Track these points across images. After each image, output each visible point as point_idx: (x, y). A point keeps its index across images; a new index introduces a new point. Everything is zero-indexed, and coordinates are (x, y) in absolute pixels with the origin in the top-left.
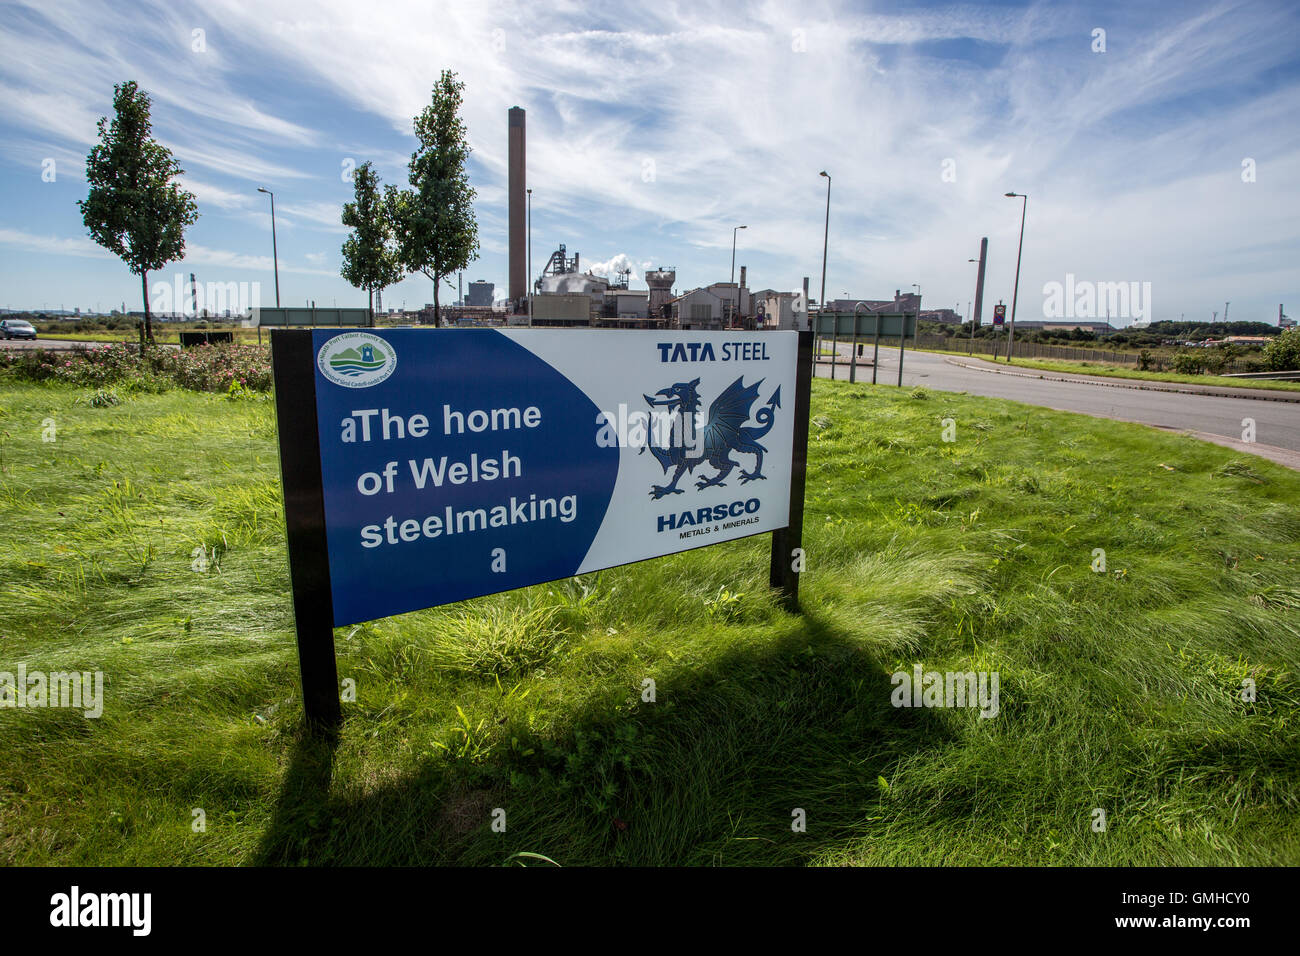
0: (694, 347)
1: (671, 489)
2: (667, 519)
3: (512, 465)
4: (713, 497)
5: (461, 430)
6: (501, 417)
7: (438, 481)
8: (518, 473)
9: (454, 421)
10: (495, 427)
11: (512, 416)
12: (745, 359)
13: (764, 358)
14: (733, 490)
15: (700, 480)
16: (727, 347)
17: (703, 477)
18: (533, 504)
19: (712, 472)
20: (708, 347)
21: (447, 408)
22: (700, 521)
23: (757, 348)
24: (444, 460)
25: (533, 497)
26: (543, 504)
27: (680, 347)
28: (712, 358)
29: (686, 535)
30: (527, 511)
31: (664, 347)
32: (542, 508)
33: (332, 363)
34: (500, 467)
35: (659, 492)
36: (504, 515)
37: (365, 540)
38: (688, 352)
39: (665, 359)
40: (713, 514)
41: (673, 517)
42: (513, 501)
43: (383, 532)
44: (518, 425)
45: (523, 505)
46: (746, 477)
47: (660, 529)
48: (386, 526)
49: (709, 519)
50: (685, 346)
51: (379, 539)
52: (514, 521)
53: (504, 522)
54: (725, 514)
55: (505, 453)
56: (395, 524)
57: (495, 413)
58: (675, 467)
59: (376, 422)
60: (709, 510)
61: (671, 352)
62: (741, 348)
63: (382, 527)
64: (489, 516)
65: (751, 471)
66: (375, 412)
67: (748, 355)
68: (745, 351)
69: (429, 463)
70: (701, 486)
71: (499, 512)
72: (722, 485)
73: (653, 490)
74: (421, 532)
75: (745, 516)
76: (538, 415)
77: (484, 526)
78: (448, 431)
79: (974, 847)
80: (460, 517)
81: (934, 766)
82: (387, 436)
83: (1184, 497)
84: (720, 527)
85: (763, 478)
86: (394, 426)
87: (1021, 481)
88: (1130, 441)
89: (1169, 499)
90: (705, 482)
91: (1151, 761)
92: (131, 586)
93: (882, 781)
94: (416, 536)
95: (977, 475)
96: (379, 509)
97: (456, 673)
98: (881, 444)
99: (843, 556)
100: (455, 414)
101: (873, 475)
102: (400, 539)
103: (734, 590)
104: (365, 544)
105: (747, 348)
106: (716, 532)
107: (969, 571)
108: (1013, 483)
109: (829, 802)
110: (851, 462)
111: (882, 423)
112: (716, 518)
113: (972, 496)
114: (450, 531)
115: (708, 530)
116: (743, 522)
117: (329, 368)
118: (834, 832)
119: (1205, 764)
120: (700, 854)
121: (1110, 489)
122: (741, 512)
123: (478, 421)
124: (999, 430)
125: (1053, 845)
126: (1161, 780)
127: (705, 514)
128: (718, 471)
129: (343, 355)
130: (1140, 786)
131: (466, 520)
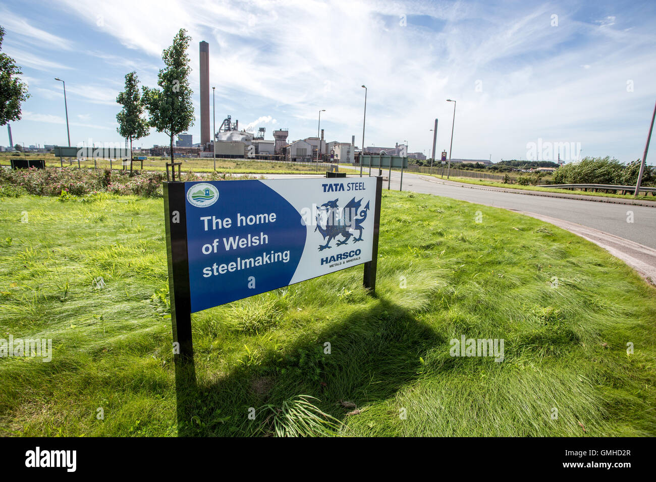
0: (336, 185)
1: (327, 246)
2: (325, 259)
3: (264, 239)
4: (343, 249)
5: (244, 224)
6: (260, 218)
7: (235, 247)
8: (267, 242)
9: (242, 220)
10: (258, 223)
11: (265, 217)
12: (356, 190)
13: (363, 189)
14: (351, 246)
15: (338, 242)
16: (349, 185)
17: (339, 241)
18: (272, 255)
19: (342, 239)
20: (342, 185)
21: (239, 215)
22: (337, 260)
23: (361, 185)
24: (237, 237)
25: (272, 252)
26: (276, 255)
27: (331, 185)
28: (343, 190)
29: (332, 266)
30: (270, 258)
31: (325, 186)
32: (276, 257)
33: (193, 197)
34: (259, 240)
35: (322, 248)
36: (261, 261)
37: (204, 274)
38: (334, 187)
39: (325, 191)
40: (343, 257)
41: (327, 258)
42: (265, 254)
43: (212, 270)
44: (267, 221)
45: (268, 256)
46: (356, 240)
47: (322, 264)
48: (213, 267)
49: (341, 259)
50: (333, 185)
51: (210, 273)
52: (265, 263)
53: (261, 264)
54: (347, 256)
55: (262, 234)
56: (217, 267)
57: (258, 217)
58: (328, 237)
59: (210, 222)
60: (341, 255)
61: (327, 188)
62: (354, 185)
63: (212, 268)
64: (255, 261)
65: (357, 238)
66: (210, 218)
67: (357, 188)
68: (356, 186)
69: (231, 239)
70: (338, 245)
71: (259, 259)
72: (346, 244)
73: (319, 247)
74: (227, 269)
75: (355, 257)
76: (275, 217)
77: (253, 266)
78: (239, 225)
79: (456, 379)
80: (243, 262)
81: (440, 352)
82: (214, 228)
83: (523, 242)
84: (345, 262)
85: (362, 240)
86: (217, 223)
87: (460, 236)
88: (501, 217)
89: (517, 243)
90: (339, 243)
91: (514, 345)
92: (62, 301)
93: (421, 359)
94: (225, 271)
95: (441, 234)
96: (211, 260)
97: (238, 331)
98: (398, 221)
99: (391, 272)
100: (242, 217)
101: (397, 235)
102: (219, 272)
103: (349, 289)
104: (205, 276)
105: (357, 185)
106: (344, 264)
107: (443, 277)
108: (456, 238)
109: (402, 369)
110: (386, 229)
111: (396, 210)
112: (344, 258)
113: (440, 244)
114: (239, 269)
115: (341, 263)
116: (354, 259)
117: (191, 199)
118: (406, 379)
119: (532, 343)
120: (357, 391)
121: (495, 239)
122: (353, 255)
123: (251, 220)
124: (447, 213)
125: (483, 376)
126: (517, 351)
127: (340, 257)
128: (345, 238)
129: (197, 193)
130: (510, 354)
131: (246, 263)
